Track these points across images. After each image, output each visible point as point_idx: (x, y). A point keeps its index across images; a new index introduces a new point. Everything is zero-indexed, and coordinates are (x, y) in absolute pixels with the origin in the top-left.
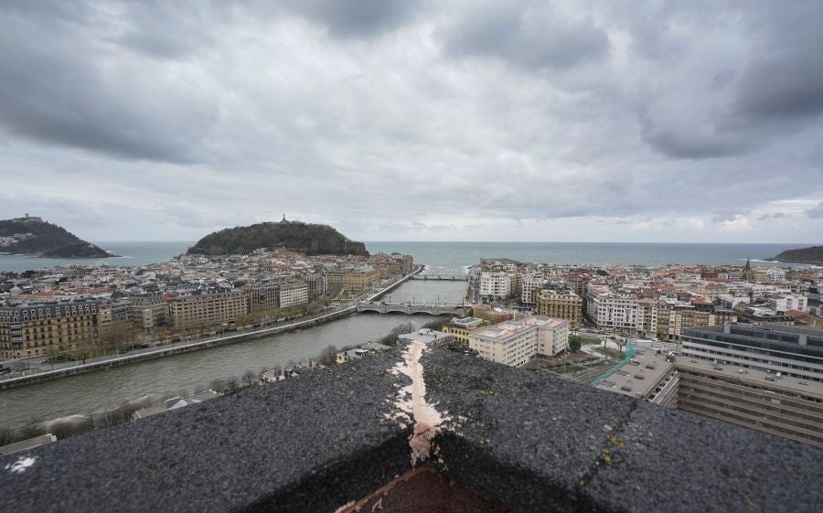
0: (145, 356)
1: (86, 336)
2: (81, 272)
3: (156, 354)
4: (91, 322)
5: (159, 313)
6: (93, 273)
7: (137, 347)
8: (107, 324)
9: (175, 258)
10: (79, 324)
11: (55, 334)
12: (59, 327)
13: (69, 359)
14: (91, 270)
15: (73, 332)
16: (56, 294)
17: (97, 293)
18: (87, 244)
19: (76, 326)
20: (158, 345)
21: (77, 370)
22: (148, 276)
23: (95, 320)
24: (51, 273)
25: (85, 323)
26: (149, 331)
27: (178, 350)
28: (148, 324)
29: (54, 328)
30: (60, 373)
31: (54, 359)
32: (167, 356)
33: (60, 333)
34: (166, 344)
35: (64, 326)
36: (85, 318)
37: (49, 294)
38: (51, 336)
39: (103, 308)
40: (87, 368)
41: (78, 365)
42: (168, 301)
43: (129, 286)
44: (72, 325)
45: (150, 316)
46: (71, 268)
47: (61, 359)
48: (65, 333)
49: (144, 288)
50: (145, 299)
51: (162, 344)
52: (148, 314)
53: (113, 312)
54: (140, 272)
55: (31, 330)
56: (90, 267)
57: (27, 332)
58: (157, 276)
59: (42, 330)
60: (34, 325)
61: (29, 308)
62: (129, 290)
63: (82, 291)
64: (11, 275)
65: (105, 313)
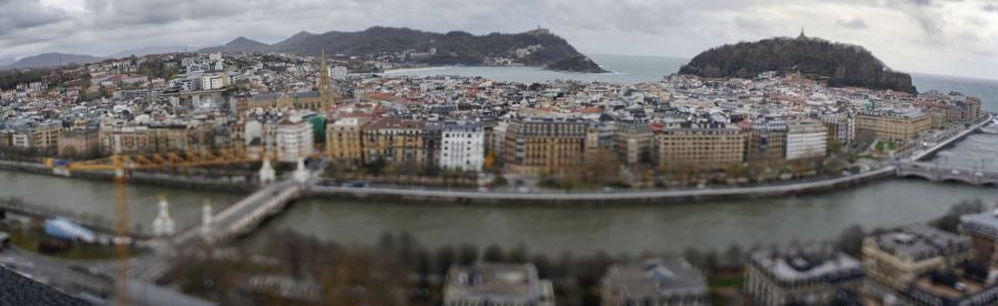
0: (626, 199)
1: (573, 162)
2: (576, 88)
3: (639, 198)
4: (579, 147)
5: (643, 146)
6: (586, 90)
7: (618, 185)
8: (592, 151)
9: (665, 77)
10: (568, 147)
11: (548, 154)
12: (552, 147)
14: (584, 86)
15: (563, 155)
16: (553, 110)
17: (587, 113)
18: (583, 57)
19: (566, 149)
20: (641, 186)
21: (563, 200)
22: (636, 98)
23: (582, 145)
24: (551, 87)
25: (574, 147)
26: (632, 167)
28: (632, 158)
29: (548, 147)
31: (545, 182)
33: (552, 155)
34: (649, 187)
35: (556, 147)
36: (574, 140)
37: (548, 110)
38: (545, 157)
39: (591, 131)
42: (655, 132)
43: (617, 108)
44: (563, 147)
45: (635, 148)
46: (568, 82)
48: (556, 155)
49: (631, 112)
50: (632, 126)
51: (645, 186)
52: (633, 146)
53: (601, 138)
54: (629, 93)
55: (531, 146)
56: (583, 83)
57: (528, 148)
58: (646, 99)
59: (539, 148)
60: (534, 142)
61: (531, 123)
62: (616, 114)
63: (574, 109)
64: (523, 87)
65: (592, 138)
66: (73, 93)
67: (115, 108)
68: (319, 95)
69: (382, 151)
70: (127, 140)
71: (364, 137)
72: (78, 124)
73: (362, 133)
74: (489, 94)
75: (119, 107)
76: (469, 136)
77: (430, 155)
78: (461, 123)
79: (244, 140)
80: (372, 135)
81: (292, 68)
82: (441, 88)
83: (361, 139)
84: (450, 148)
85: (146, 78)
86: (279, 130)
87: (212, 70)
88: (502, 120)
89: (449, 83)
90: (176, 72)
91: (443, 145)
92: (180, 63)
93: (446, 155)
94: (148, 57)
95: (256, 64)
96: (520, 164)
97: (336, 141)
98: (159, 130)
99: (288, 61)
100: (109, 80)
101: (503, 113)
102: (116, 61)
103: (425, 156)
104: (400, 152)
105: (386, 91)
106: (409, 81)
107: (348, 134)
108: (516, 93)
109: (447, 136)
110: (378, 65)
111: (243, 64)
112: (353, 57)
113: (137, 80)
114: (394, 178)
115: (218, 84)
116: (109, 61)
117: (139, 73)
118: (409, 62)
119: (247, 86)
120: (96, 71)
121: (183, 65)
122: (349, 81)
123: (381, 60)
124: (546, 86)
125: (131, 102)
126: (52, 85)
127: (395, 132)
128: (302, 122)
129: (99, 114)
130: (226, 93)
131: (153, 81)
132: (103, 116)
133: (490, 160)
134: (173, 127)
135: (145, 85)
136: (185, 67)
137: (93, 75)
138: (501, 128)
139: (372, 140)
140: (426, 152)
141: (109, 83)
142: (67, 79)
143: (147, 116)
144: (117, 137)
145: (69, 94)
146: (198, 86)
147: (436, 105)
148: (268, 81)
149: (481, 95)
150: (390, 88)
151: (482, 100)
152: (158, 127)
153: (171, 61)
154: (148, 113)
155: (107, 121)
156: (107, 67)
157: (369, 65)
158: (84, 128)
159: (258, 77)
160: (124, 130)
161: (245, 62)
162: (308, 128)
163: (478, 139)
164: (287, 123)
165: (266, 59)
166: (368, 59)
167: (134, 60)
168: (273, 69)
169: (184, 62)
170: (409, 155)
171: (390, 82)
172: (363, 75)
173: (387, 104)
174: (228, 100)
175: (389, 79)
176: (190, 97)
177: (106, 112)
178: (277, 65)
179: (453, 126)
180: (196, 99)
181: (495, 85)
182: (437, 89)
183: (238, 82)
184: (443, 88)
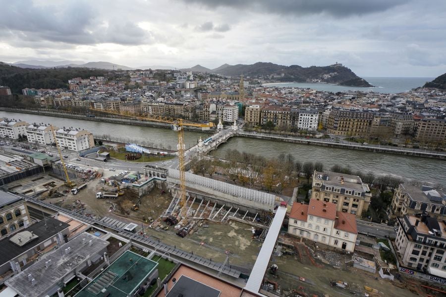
0: (395, 151)
1: (364, 131)
2: (360, 95)
3: (402, 152)
4: (368, 124)
5: (406, 126)
6: (367, 96)
7: (390, 144)
8: (375, 126)
9: (413, 89)
10: (362, 124)
11: (351, 126)
12: (353, 123)
13: (355, 141)
14: (366, 94)
15: (358, 127)
16: (352, 106)
17: (371, 108)
18: (360, 79)
19: (360, 124)
20: (404, 147)
21: (359, 147)
22: (400, 101)
23: (370, 124)
24: (348, 94)
25: (365, 124)
26: (397, 136)
27: (417, 154)
28: (398, 132)
29: (351, 123)
30: (351, 147)
31: (348, 139)
32: (408, 155)
33: (353, 126)
34: (408, 147)
35: (356, 123)
36: (366, 121)
37: (349, 105)
38: (349, 127)
39: (377, 117)
40: (363, 148)
41: (358, 145)
42: (415, 120)
43: (388, 106)
44: (359, 124)
45: (401, 127)
46: (355, 92)
47: (352, 140)
48: (355, 127)
49: (399, 108)
50: (401, 116)
51: (405, 147)
52: (400, 125)
53: (381, 121)
54: (394, 98)
55: (342, 122)
56: (364, 92)
57: (340, 123)
58: (407, 102)
59: (346, 123)
60: (344, 120)
61: (343, 112)
62: (389, 109)
63: (363, 105)
64: (331, 93)
65: (376, 121)
66: (122, 84)
67: (146, 94)
68: (239, 94)
69: (272, 120)
70: (155, 109)
71: (262, 114)
72: (129, 100)
73: (261, 112)
74: (316, 96)
75: (148, 93)
76: (312, 116)
77: (293, 123)
78: (308, 109)
79: (209, 112)
80: (265, 113)
81: (223, 81)
82: (291, 93)
83: (260, 114)
84: (302, 120)
85: (157, 81)
86: (224, 108)
87: (188, 79)
88: (327, 109)
89: (294, 90)
90: (171, 79)
91: (300, 119)
92: (173, 75)
93: (300, 123)
94: (157, 70)
95: (207, 78)
96: (336, 130)
97: (249, 114)
98: (170, 105)
99: (221, 78)
100: (140, 80)
101: (325, 106)
102: (142, 71)
103: (291, 123)
104: (280, 121)
105: (267, 93)
106: (277, 89)
107: (255, 112)
108: (330, 96)
109: (301, 115)
110: (259, 81)
111: (201, 78)
112: (248, 77)
113: (153, 81)
114: (278, 132)
115: (193, 86)
116: (139, 71)
117: (154, 78)
118: (273, 80)
119: (205, 88)
120: (133, 75)
121: (175, 76)
122: (250, 88)
123: (261, 79)
124: (344, 94)
125: (153, 92)
126: (110, 79)
127: (277, 112)
128: (234, 105)
129: (138, 96)
130: (196, 91)
131: (161, 82)
132: (141, 97)
133: (320, 127)
134: (176, 104)
135: (158, 84)
136: (176, 77)
137: (132, 76)
138: (327, 113)
139: (265, 115)
140: (291, 122)
141: (140, 81)
142: (118, 77)
143: (163, 99)
144: (150, 107)
145: (120, 85)
146: (183, 86)
147: (293, 101)
148: (214, 86)
149: (312, 97)
150: (269, 92)
151: (313, 99)
152: (170, 104)
153: (169, 73)
154: (163, 97)
155: (144, 100)
156: (138, 73)
157: (256, 81)
158: (132, 102)
159: (209, 84)
160: (153, 104)
161: (202, 77)
162: (237, 108)
163: (316, 117)
164: (228, 105)
165: (211, 76)
166: (255, 78)
167: (151, 71)
168: (215, 81)
169: (175, 75)
170: (284, 122)
171: (268, 89)
172: (255, 86)
173: (270, 99)
174: (197, 94)
175: (268, 88)
176: (180, 91)
177: (142, 95)
178: (216, 79)
179: (304, 111)
180: (183, 92)
181: (317, 92)
182: (289, 93)
183: (201, 86)
184: (292, 93)
